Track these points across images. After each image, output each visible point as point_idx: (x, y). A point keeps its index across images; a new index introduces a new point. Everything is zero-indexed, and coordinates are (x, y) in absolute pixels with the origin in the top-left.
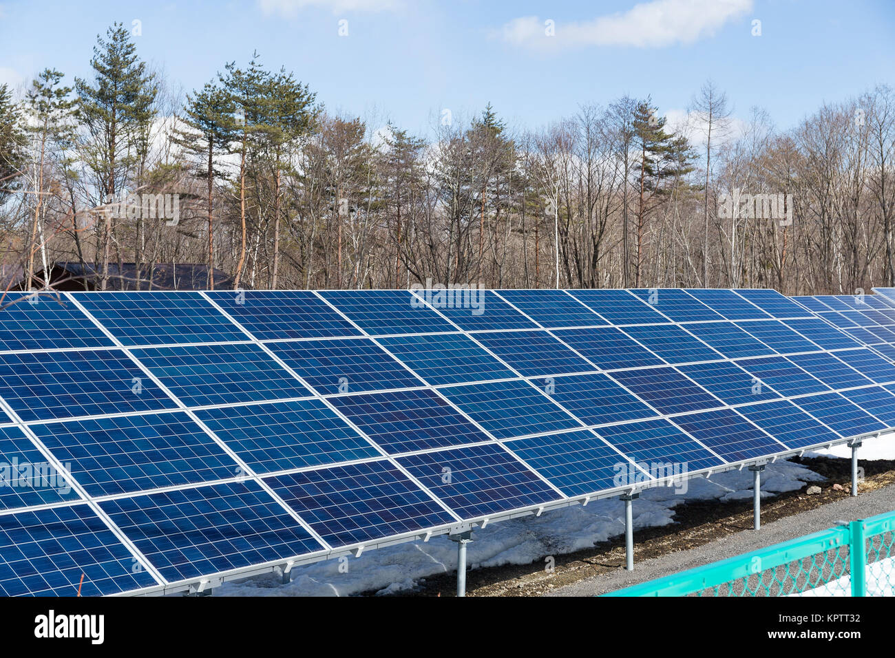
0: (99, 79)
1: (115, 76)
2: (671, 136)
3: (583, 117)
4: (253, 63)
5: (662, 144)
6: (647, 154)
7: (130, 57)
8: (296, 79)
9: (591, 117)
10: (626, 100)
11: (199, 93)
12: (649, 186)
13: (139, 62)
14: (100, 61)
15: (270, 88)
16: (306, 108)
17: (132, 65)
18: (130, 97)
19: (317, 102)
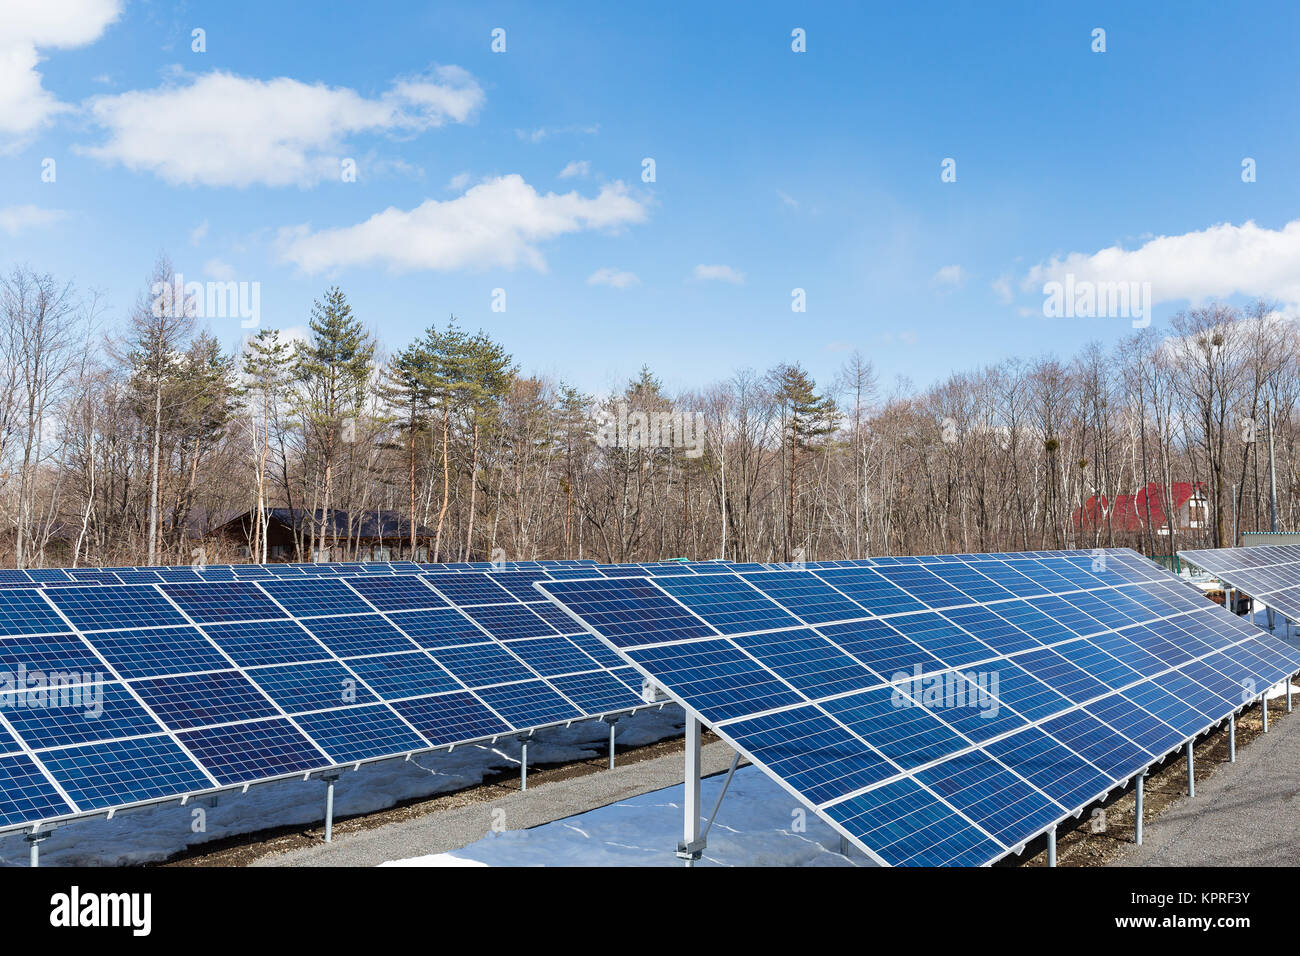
0: (318, 339)
1: (334, 336)
2: (820, 398)
3: (738, 380)
4: (451, 326)
5: (812, 406)
6: (798, 415)
7: (345, 318)
8: (494, 342)
9: (746, 380)
10: (782, 366)
11: (403, 352)
12: (800, 443)
13: (356, 323)
14: (318, 323)
15: (470, 350)
16: (502, 369)
17: (349, 325)
18: (346, 356)
19: (514, 363)
